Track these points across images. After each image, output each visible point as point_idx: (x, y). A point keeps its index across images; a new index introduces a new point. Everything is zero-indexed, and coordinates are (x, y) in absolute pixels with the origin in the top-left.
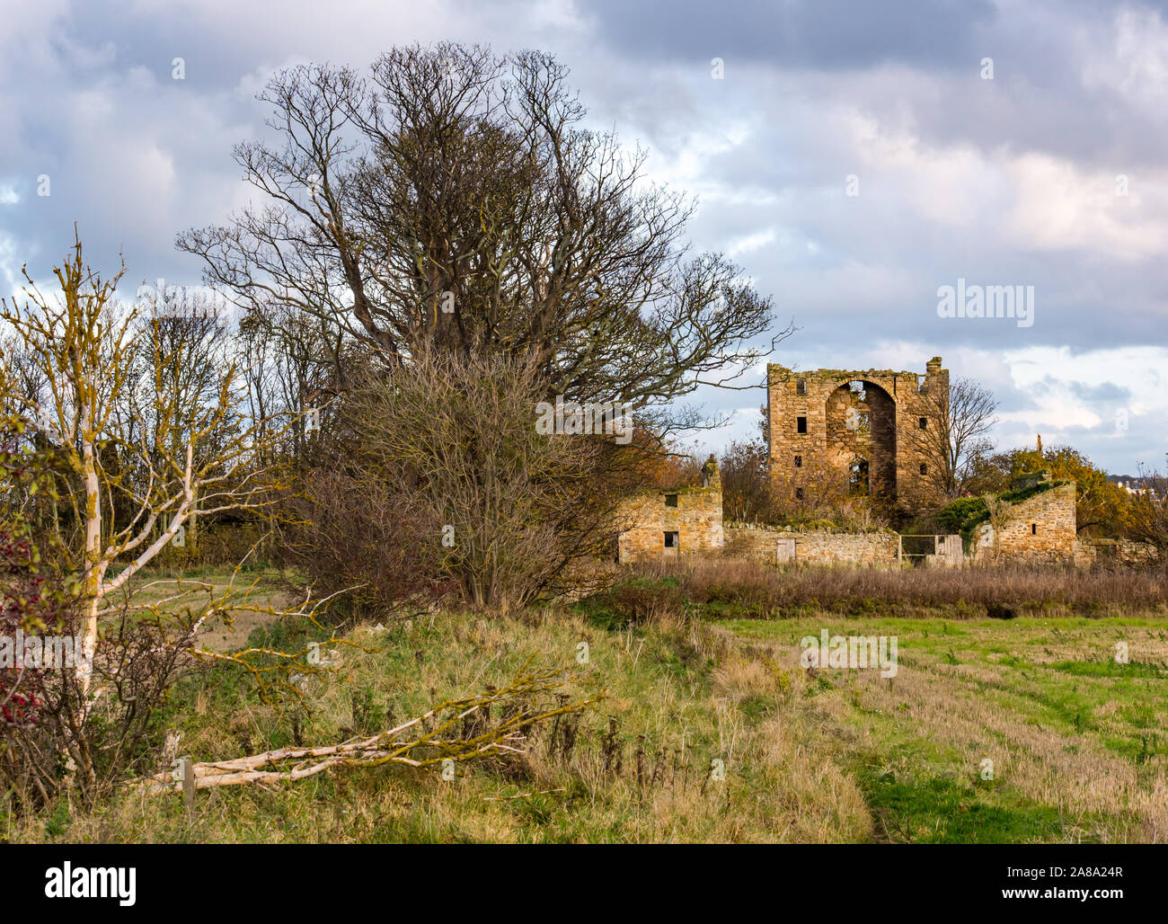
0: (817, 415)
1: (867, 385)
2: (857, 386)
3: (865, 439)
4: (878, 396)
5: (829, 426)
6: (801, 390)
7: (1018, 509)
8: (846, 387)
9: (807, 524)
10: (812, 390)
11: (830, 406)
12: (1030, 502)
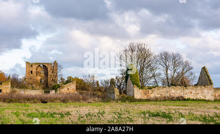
0: (34, 70)
1: (43, 65)
2: (41, 65)
3: (43, 75)
4: (45, 67)
5: (36, 73)
6: (32, 66)
7: (65, 85)
8: (40, 66)
9: (27, 88)
10: (33, 66)
11: (37, 69)
12: (68, 84)
